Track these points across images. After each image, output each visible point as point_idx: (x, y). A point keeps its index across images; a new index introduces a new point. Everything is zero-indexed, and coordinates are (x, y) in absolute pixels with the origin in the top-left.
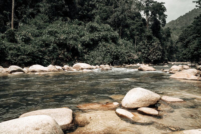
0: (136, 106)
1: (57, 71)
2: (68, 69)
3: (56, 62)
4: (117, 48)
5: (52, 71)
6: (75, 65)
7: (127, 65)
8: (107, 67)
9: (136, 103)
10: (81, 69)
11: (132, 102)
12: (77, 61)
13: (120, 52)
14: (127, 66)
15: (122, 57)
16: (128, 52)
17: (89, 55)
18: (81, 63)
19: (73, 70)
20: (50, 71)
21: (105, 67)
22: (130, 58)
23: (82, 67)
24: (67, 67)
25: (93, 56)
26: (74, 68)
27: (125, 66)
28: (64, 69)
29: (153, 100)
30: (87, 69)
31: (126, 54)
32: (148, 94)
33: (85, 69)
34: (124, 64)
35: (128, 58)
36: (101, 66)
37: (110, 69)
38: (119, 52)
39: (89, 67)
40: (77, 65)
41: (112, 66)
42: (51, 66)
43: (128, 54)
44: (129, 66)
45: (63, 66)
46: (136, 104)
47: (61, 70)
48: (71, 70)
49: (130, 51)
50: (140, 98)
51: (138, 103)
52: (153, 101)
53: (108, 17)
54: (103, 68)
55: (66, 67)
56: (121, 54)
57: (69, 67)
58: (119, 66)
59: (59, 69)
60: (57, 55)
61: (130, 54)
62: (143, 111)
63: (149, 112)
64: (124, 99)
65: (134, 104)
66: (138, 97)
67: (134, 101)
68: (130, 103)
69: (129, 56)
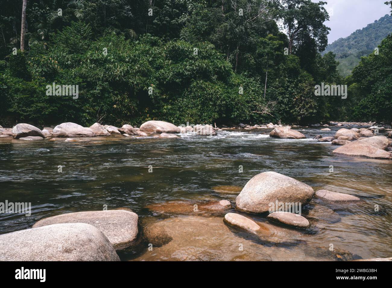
1: (109, 136)
2: (131, 131)
3: (107, 117)
4: (228, 92)
5: (100, 136)
6: (144, 125)
7: (247, 127)
9: (266, 202)
10: (156, 132)
11: (256, 200)
12: (149, 117)
13: (235, 99)
14: (249, 127)
15: (238, 109)
16: (252, 101)
17: (172, 104)
18: (155, 120)
19: (141, 134)
20: (95, 136)
22: (254, 113)
23: (159, 128)
24: (128, 128)
25: (180, 108)
26: (142, 131)
27: (243, 128)
28: (123, 133)
29: (299, 196)
30: (168, 132)
31: (247, 105)
32: (289, 185)
33: (164, 132)
34: (242, 125)
35: (250, 112)
38: (233, 100)
39: (173, 130)
40: (148, 125)
41: (218, 128)
42: (96, 125)
43: (250, 105)
44: (252, 127)
45: (121, 126)
46: (264, 204)
47: (117, 134)
48: (137, 135)
49: (254, 98)
50: (273, 192)
52: (299, 199)
53: (211, 30)
55: (126, 127)
56: (236, 104)
57: (132, 127)
58: (232, 128)
59: (113, 133)
60: (109, 105)
61: (254, 105)
62: (278, 218)
63: (290, 221)
64: (240, 195)
65: (260, 204)
66: (269, 191)
67: (260, 198)
68: (253, 202)
69: (253, 108)
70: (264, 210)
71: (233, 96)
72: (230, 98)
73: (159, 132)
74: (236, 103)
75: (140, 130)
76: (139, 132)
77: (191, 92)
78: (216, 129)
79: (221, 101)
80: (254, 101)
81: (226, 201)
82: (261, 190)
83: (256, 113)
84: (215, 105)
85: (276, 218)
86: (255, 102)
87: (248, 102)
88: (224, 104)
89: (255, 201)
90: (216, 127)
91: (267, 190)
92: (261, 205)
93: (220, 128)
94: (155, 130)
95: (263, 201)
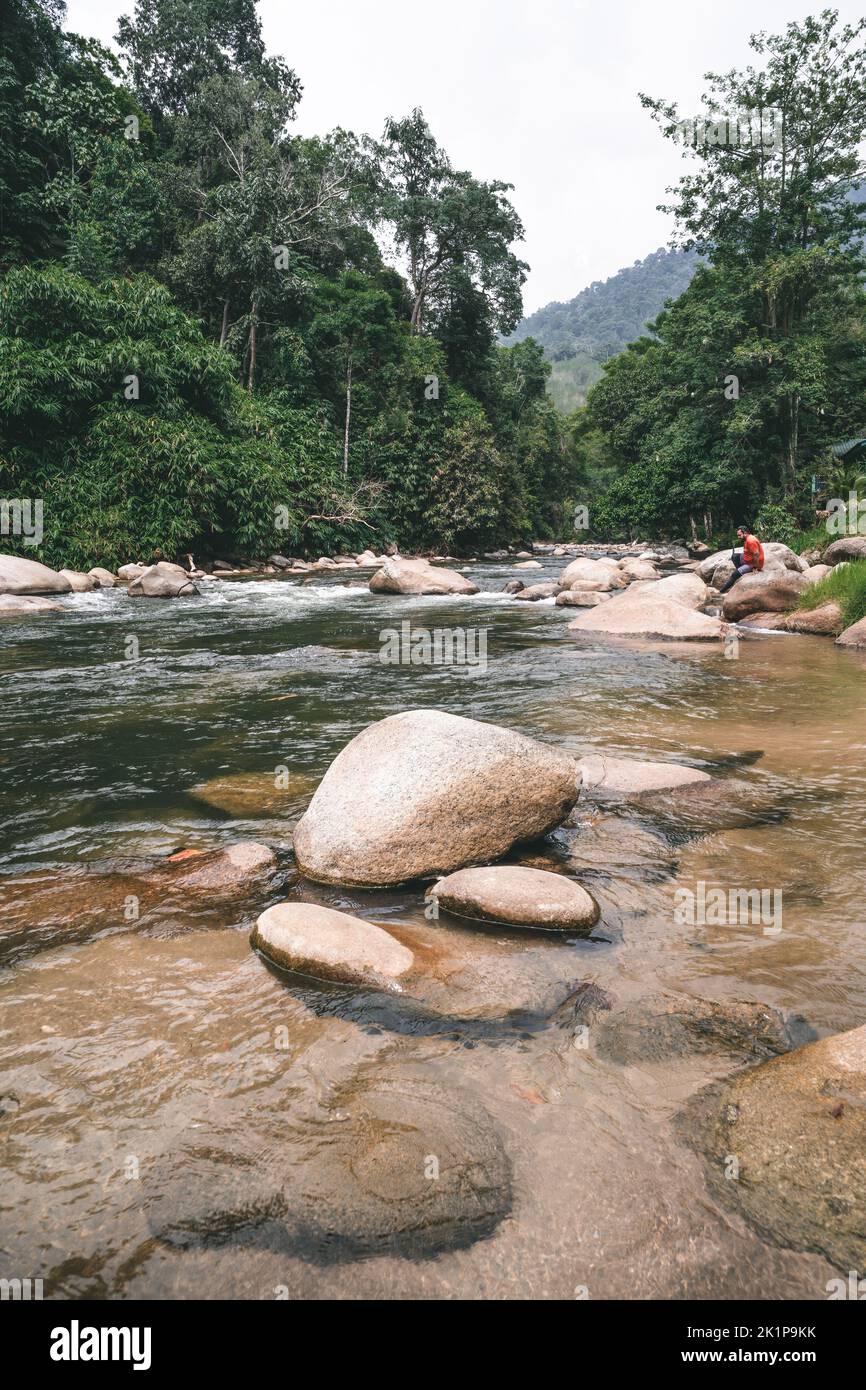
0: (418, 860)
7: (296, 564)
8: (169, 575)
9: (418, 835)
11: (379, 834)
13: (249, 480)
14: (301, 566)
15: (260, 513)
16: (307, 483)
17: (33, 494)
21: (154, 574)
22: (317, 521)
25: (60, 506)
27: (283, 568)
29: (536, 797)
30: (25, 592)
32: (500, 757)
34: (278, 558)
35: (302, 519)
36: (128, 569)
37: (189, 588)
38: (245, 482)
39: (40, 583)
41: (200, 573)
43: (301, 494)
44: (309, 567)
46: (411, 846)
49: (314, 473)
50: (443, 791)
51: (424, 834)
52: (538, 805)
53: (164, 242)
54: (139, 585)
56: (257, 497)
58: (246, 571)
61: (314, 496)
62: (478, 898)
63: (525, 906)
64: (310, 815)
65: (397, 845)
66: (425, 789)
67: (395, 823)
68: (368, 842)
69: (312, 504)
70: (413, 870)
71: (246, 467)
72: (234, 474)
78: (193, 574)
80: (315, 481)
81: (255, 846)
82: (394, 789)
83: (322, 520)
84: (181, 493)
85: (468, 901)
86: (316, 486)
87: (294, 486)
89: (375, 835)
90: (193, 568)
91: (419, 786)
92: (400, 851)
93: (209, 572)
95: (407, 834)
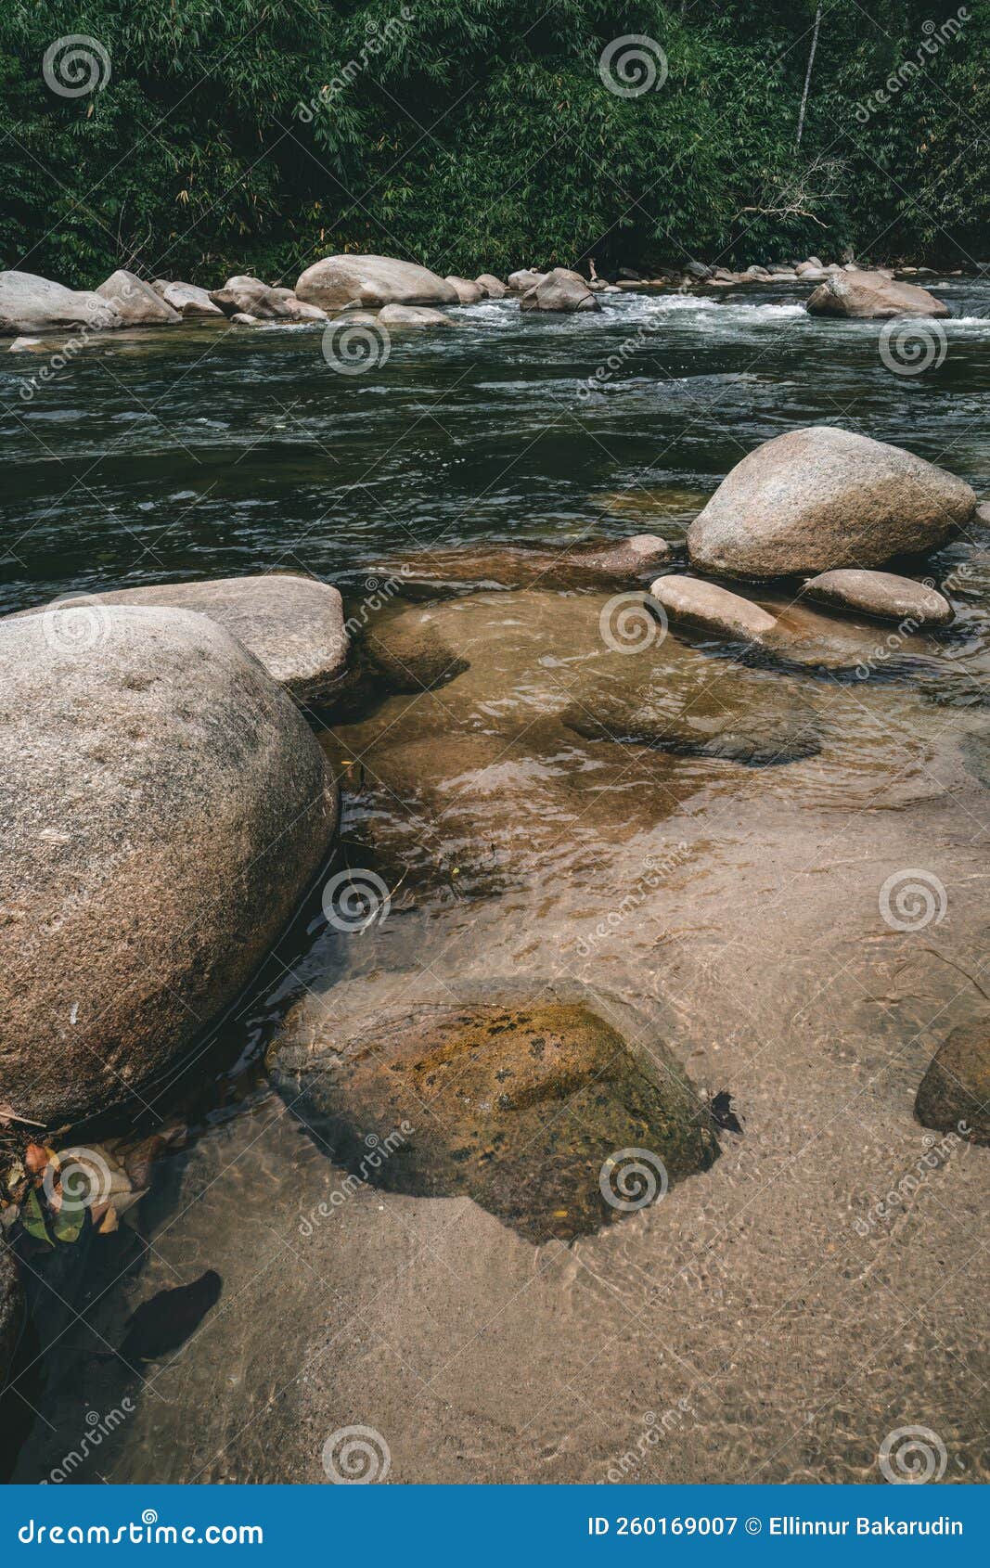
1: (180, 323)
2: (264, 303)
3: (159, 247)
4: (645, 121)
5: (141, 325)
6: (310, 274)
7: (719, 274)
8: (565, 284)
10: (358, 302)
12: (328, 240)
13: (672, 154)
14: (727, 278)
15: (681, 201)
16: (743, 159)
17: (417, 181)
18: (352, 252)
19: (303, 312)
20: (123, 327)
21: (550, 283)
22: (750, 216)
23: (370, 287)
24: (248, 288)
25: (449, 196)
26: (305, 300)
27: (703, 279)
28: (230, 309)
30: (409, 302)
31: (720, 179)
33: (394, 300)
34: (697, 265)
35: (733, 212)
36: (520, 276)
37: (590, 302)
38: (665, 157)
39: (428, 292)
40: (328, 276)
41: (602, 283)
42: (120, 278)
43: (732, 177)
44: (734, 278)
45: (219, 284)
47: (210, 314)
48: (289, 316)
49: (754, 145)
54: (534, 297)
55: (241, 286)
56: (678, 178)
57: (263, 286)
58: (657, 282)
59: (190, 311)
60: (157, 190)
61: (750, 179)
69: (744, 190)
71: (667, 137)
72: (652, 147)
73: (372, 304)
74: (676, 170)
75: (299, 298)
76: (293, 305)
77: (490, 121)
78: (594, 285)
79: (614, 163)
80: (754, 158)
83: (757, 214)
84: (586, 180)
86: (755, 163)
87: (725, 165)
88: (624, 175)
90: (594, 277)
93: (612, 282)
94: (355, 293)
